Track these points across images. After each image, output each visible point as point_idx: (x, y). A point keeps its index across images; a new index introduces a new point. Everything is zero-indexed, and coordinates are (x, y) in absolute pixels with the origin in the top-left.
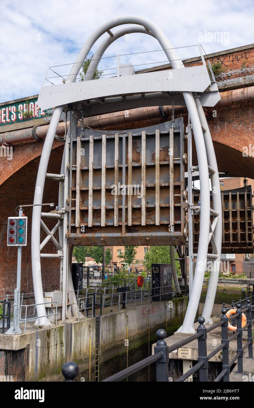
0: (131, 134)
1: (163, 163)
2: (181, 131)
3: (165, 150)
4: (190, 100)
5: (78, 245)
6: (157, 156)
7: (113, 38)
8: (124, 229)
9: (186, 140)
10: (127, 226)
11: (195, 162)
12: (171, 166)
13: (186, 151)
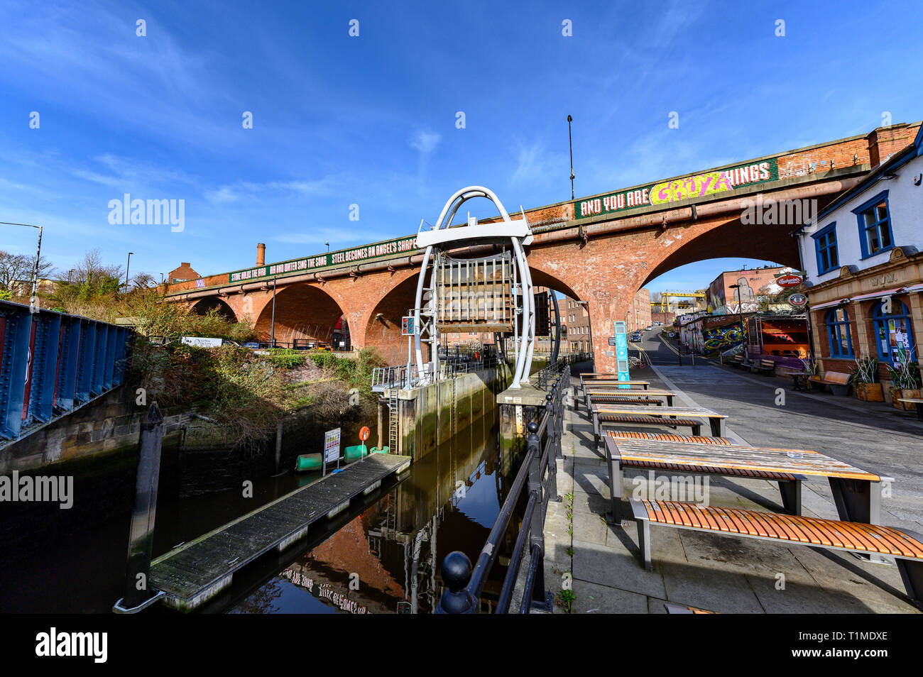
0: (476, 261)
1: (497, 280)
2: (510, 260)
3: (499, 271)
4: (515, 241)
5: (444, 332)
6: (494, 275)
7: (464, 200)
8: (473, 321)
9: (512, 266)
10: (475, 320)
11: (519, 280)
12: (503, 282)
13: (512, 272)
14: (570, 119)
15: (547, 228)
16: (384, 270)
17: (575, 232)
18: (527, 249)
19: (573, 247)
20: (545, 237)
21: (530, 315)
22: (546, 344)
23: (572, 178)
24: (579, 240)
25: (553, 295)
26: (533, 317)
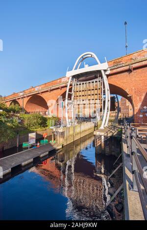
1: (96, 89)
2: (101, 80)
3: (96, 85)
6: (94, 86)
9: (102, 83)
13: (102, 85)
14: (126, 23)
15: (116, 67)
16: (58, 88)
17: (127, 68)
18: (108, 76)
19: (127, 73)
20: (115, 71)
21: (108, 101)
22: (114, 114)
23: (126, 47)
24: (129, 71)
25: (117, 97)
26: (110, 102)
